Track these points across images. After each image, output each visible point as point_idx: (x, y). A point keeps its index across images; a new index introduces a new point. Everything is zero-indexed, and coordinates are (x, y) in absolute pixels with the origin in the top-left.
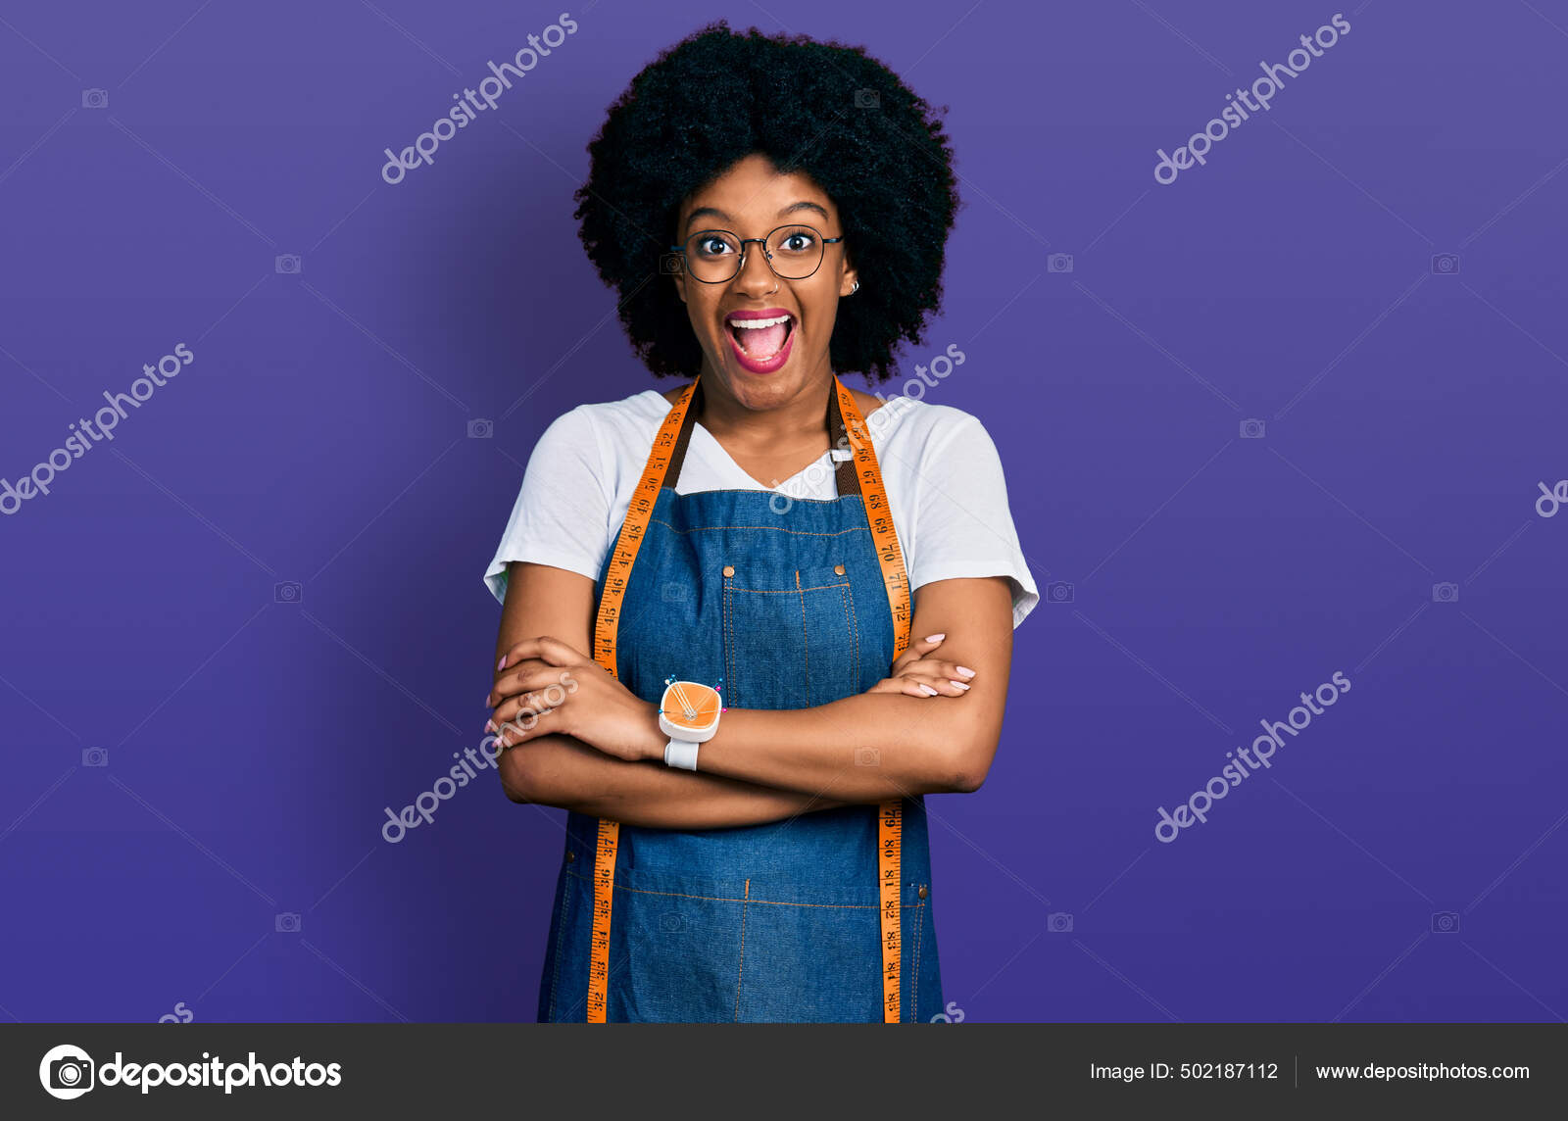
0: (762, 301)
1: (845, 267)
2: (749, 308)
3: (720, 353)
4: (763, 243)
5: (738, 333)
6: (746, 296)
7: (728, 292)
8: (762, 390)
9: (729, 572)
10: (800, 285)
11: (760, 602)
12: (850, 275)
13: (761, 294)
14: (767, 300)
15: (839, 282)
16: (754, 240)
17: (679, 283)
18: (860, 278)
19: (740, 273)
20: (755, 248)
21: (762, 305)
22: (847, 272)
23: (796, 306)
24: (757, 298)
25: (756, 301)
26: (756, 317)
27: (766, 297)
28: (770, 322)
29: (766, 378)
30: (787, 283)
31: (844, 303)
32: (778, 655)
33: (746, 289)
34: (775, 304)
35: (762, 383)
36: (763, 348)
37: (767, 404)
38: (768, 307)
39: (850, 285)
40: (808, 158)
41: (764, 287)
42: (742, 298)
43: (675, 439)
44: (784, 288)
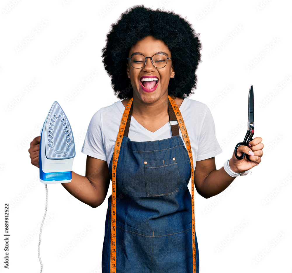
0: (150, 73)
1: (172, 70)
2: (146, 75)
3: (138, 88)
4: (151, 58)
5: (143, 83)
6: (146, 72)
7: (141, 71)
8: (149, 97)
9: (146, 163)
10: (160, 70)
11: (154, 170)
12: (173, 73)
13: (150, 71)
14: (152, 73)
16: (149, 57)
17: (128, 73)
18: (176, 74)
19: (144, 66)
20: (149, 59)
21: (150, 75)
23: (159, 76)
24: (149, 72)
26: (148, 77)
27: (152, 72)
28: (152, 79)
29: (150, 93)
30: (157, 69)
31: (171, 80)
33: (146, 70)
34: (154, 74)
35: (149, 95)
36: (150, 86)
37: (150, 101)
38: (152, 75)
39: (173, 75)
40: (164, 35)
41: (151, 70)
42: (145, 72)
43: (126, 122)
44: (156, 70)
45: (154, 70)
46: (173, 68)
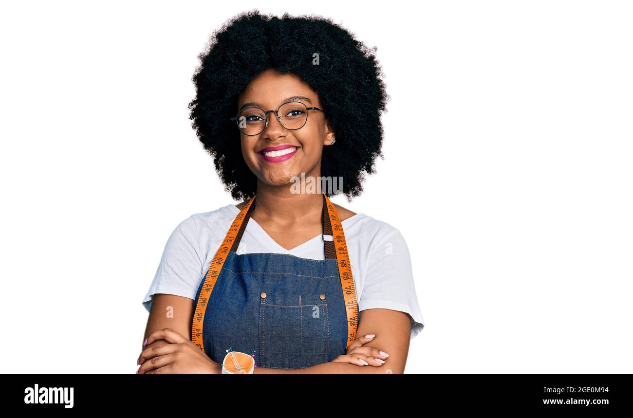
0: (278, 141)
1: (327, 130)
2: (271, 145)
4: (277, 112)
7: (261, 138)
9: (264, 296)
11: (279, 311)
12: (331, 135)
13: (277, 137)
15: (323, 137)
16: (272, 111)
18: (336, 137)
19: (265, 129)
20: (272, 115)
21: (278, 143)
22: (329, 133)
24: (275, 140)
25: (274, 142)
26: (275, 150)
27: (280, 139)
30: (291, 131)
31: (326, 149)
32: (287, 338)
33: (268, 135)
34: (285, 142)
37: (281, 180)
38: (281, 144)
39: (330, 140)
41: (277, 134)
42: (268, 140)
43: (240, 227)
44: (290, 135)
45: (282, 134)
46: (328, 125)
